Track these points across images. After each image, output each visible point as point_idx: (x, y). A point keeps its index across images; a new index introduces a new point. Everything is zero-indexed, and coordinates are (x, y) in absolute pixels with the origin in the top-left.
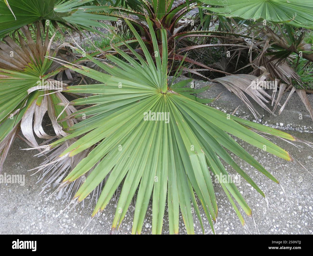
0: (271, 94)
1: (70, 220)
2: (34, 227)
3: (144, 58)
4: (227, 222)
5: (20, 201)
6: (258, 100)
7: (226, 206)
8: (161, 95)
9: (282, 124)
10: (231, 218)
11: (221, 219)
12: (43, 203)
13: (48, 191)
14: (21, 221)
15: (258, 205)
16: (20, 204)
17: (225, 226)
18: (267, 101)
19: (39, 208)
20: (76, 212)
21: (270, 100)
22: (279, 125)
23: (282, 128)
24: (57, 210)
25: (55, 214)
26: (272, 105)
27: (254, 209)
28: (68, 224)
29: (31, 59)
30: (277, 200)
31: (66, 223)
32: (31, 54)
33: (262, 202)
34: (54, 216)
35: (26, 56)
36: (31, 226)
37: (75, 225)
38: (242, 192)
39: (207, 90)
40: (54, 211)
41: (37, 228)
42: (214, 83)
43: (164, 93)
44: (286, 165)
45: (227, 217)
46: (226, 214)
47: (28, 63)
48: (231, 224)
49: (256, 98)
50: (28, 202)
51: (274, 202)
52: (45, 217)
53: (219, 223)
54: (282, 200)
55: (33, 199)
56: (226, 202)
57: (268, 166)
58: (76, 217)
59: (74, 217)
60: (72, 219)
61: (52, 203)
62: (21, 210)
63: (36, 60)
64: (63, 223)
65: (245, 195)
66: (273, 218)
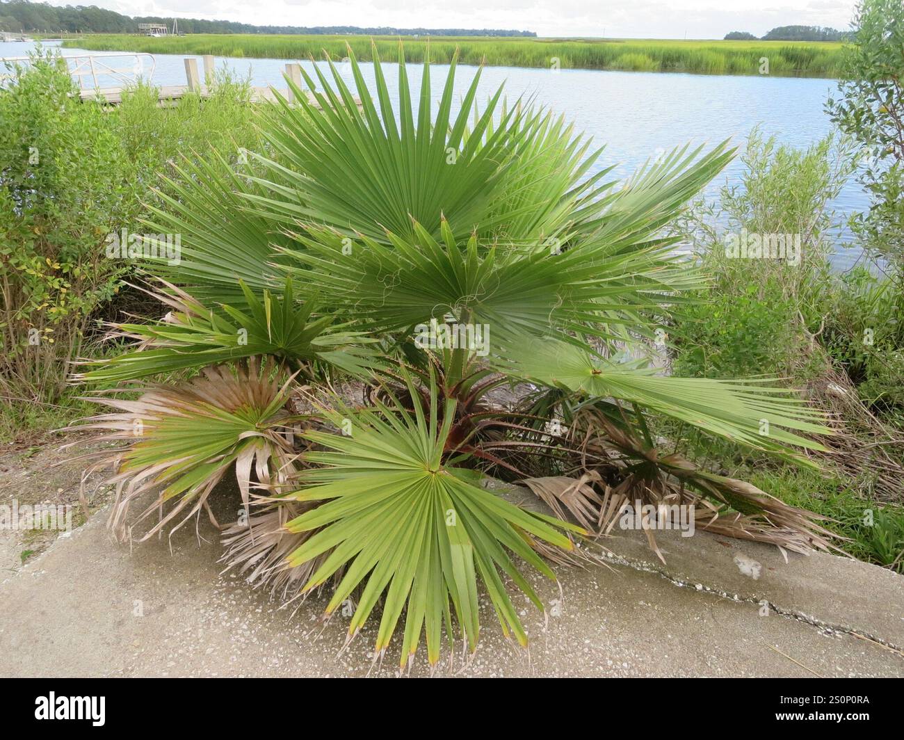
0: (599, 510)
1: (249, 632)
2: (189, 634)
3: (414, 418)
4: (495, 667)
5: (173, 598)
6: (577, 513)
7: (499, 647)
8: (427, 473)
9: (610, 555)
10: (502, 663)
11: (487, 663)
12: (209, 605)
13: (221, 590)
14: (168, 623)
15: (547, 652)
16: (172, 601)
17: (490, 671)
18: (592, 519)
19: (202, 611)
20: (261, 623)
21: (597, 518)
22: (606, 556)
23: (610, 560)
24: (231, 617)
25: (226, 621)
26: (599, 525)
27: (540, 657)
28: (244, 637)
29: (248, 399)
30: (578, 649)
31: (242, 635)
32: (250, 394)
33: (555, 649)
34: (224, 623)
35: (242, 394)
36: (183, 633)
37: (255, 639)
38: (526, 633)
39: (505, 493)
40: (226, 618)
41: (194, 635)
42: (517, 487)
43: (432, 472)
44: (603, 608)
45: (495, 660)
46: (495, 657)
47: (243, 404)
48: (501, 670)
49: (575, 510)
50: (186, 601)
51: (573, 651)
52: (209, 624)
53: (482, 666)
54: (586, 650)
55: (194, 598)
56: (500, 641)
57: (576, 605)
58: (259, 630)
59: (257, 629)
60: (253, 632)
61: (223, 606)
62: (171, 610)
63: (256, 402)
64: (237, 634)
65: (530, 637)
66: (566, 671)
